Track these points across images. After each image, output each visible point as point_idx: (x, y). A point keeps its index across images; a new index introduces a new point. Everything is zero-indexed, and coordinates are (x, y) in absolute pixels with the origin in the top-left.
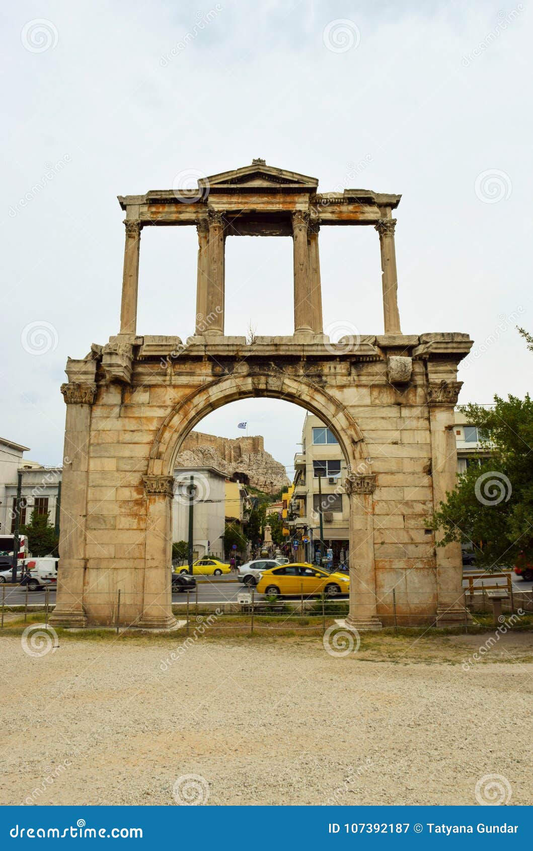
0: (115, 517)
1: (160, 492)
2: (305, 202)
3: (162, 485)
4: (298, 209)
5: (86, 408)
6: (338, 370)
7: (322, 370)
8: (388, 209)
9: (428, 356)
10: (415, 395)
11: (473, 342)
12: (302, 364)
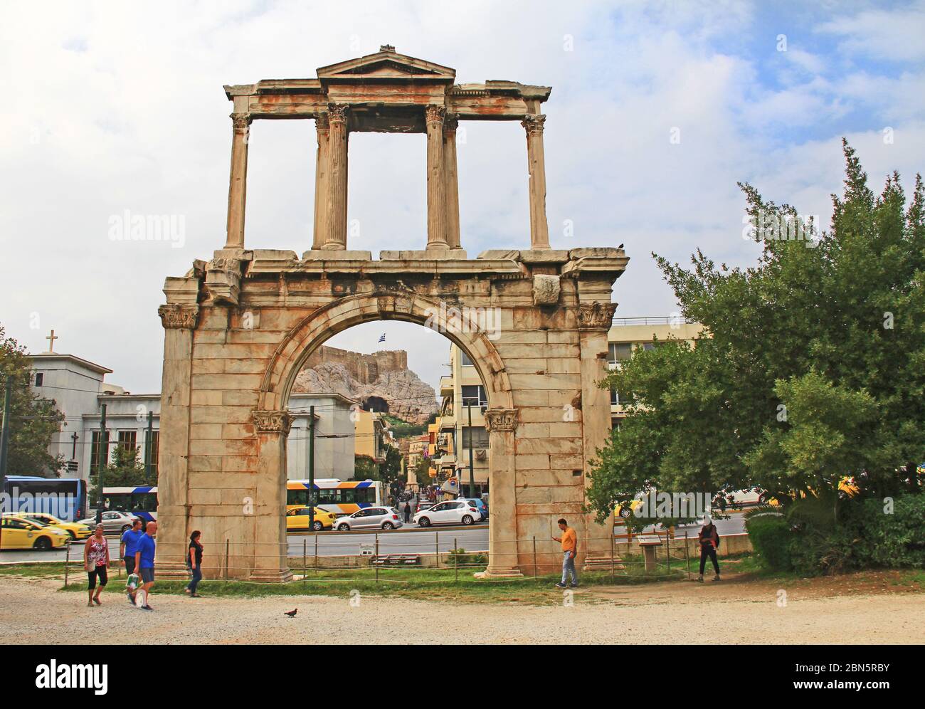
0: (222, 458)
1: (272, 430)
2: (441, 96)
3: (275, 421)
4: (432, 103)
5: (187, 333)
6: (477, 290)
7: (458, 290)
8: (536, 103)
9: (578, 275)
10: (564, 319)
11: (628, 258)
12: (435, 282)
